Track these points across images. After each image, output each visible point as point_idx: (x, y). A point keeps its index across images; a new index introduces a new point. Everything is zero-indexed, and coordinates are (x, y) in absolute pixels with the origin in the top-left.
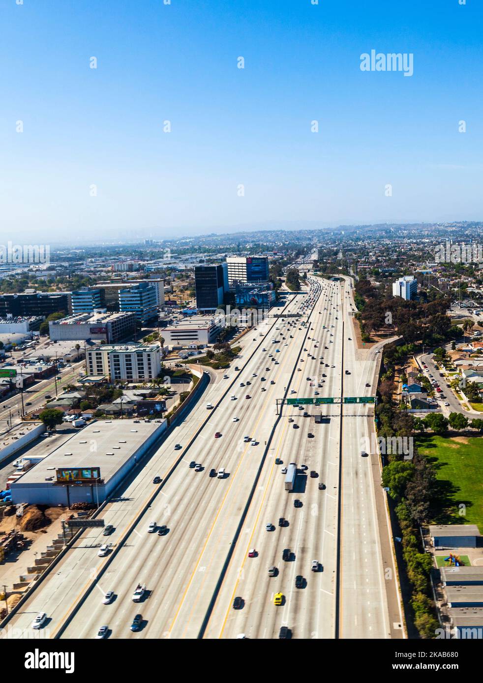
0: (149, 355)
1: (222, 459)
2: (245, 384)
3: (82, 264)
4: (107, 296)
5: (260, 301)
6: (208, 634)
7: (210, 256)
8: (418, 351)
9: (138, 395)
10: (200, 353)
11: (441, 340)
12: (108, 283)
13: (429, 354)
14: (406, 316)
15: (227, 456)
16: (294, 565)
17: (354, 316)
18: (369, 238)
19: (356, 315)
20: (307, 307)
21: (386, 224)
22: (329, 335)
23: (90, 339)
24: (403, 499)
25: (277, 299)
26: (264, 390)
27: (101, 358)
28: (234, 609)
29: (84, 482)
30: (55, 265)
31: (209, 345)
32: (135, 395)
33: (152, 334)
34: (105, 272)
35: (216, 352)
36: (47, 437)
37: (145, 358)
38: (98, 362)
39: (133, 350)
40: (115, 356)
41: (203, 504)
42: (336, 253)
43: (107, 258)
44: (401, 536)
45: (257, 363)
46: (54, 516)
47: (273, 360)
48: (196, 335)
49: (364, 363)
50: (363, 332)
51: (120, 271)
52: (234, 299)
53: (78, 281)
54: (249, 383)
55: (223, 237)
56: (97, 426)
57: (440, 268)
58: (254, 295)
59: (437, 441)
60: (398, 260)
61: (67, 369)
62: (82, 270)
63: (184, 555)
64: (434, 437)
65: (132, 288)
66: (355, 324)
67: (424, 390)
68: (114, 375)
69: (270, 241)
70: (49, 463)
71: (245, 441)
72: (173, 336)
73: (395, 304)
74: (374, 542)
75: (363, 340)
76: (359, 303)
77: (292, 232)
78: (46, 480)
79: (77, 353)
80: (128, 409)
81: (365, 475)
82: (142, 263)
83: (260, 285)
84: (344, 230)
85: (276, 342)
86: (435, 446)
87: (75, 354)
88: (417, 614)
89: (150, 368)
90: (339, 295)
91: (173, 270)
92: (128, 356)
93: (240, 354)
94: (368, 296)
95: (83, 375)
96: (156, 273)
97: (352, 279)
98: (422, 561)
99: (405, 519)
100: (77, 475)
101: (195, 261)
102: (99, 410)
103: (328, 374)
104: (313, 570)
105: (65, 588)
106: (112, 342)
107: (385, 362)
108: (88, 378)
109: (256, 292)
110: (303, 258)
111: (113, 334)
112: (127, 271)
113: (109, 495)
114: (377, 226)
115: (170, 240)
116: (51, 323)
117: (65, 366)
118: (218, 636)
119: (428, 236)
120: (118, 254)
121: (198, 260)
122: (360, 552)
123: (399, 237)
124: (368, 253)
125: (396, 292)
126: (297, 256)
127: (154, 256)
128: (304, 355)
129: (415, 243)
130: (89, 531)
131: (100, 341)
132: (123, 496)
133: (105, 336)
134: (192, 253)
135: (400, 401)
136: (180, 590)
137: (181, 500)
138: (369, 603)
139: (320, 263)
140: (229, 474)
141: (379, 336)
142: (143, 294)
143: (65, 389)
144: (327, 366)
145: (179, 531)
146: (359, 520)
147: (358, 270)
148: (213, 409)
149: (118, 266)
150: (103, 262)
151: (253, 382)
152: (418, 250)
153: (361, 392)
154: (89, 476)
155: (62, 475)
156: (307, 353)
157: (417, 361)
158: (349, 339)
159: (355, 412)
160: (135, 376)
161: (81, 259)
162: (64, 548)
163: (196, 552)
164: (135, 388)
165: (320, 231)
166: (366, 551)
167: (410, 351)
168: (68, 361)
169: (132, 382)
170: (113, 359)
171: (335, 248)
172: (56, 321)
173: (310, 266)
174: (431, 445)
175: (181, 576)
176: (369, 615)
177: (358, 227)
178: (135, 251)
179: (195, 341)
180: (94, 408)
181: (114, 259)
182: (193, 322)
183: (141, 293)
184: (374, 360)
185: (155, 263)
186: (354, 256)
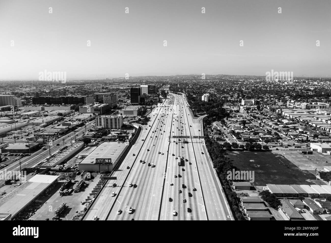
0: (119, 119)
1: (152, 157)
2: (154, 132)
3: (84, 86)
4: (99, 98)
5: (154, 101)
6: (161, 219)
7: (131, 84)
8: (214, 120)
9: (116, 133)
10: (135, 119)
11: (222, 117)
12: (98, 93)
13: (218, 122)
14: (209, 108)
15: (154, 156)
16: (186, 190)
17: (189, 107)
18: (188, 79)
19: (190, 107)
20: (171, 103)
21: (193, 75)
22: (181, 113)
23: (94, 113)
24: (221, 173)
25: (160, 100)
26: (162, 134)
27: (101, 120)
28: (169, 202)
29: (105, 164)
30: (75, 86)
31: (137, 116)
32: (115, 133)
33: (116, 112)
34: (94, 89)
35: (142, 119)
36: (85, 148)
37: (117, 120)
38: (100, 121)
39: (113, 117)
40: (106, 119)
41: (149, 172)
42: (177, 85)
43: (93, 84)
44: (224, 185)
45: (157, 123)
46: (95, 176)
47: (163, 123)
48: (133, 113)
49: (196, 124)
50: (193, 113)
51: (99, 89)
52: (144, 100)
53: (84, 92)
54: (155, 131)
55: (134, 78)
56: (105, 144)
57: (216, 91)
58: (152, 99)
59: (228, 152)
60: (200, 88)
61: (87, 124)
62: (85, 88)
63: (146, 190)
64: (227, 151)
65: (108, 95)
66: (190, 110)
67: (220, 134)
68: (106, 126)
69: (152, 80)
70: (91, 156)
71: (159, 154)
72: (124, 113)
73: (204, 103)
74: (214, 187)
75: (194, 116)
76: (190, 103)
77: (159, 77)
78: (91, 162)
79: (90, 118)
80: (113, 138)
81: (205, 163)
82: (107, 86)
83: (153, 95)
84: (178, 76)
85: (162, 116)
86: (227, 154)
87: (89, 118)
88: (236, 213)
89: (119, 124)
90: (181, 100)
91: (119, 89)
92: (111, 119)
93: (150, 120)
94: (192, 100)
95: (94, 126)
96: (113, 90)
97: (185, 94)
98: (233, 194)
99: (224, 180)
100: (103, 161)
101: (126, 86)
102: (103, 138)
103: (184, 126)
104: (193, 190)
105: (106, 201)
106: (103, 114)
107: (205, 124)
108: (97, 127)
109: (152, 97)
110: (165, 86)
111: (102, 111)
112: (102, 89)
113: (114, 168)
114: (190, 75)
115: (115, 78)
116: (80, 107)
117: (87, 122)
118: (165, 219)
119: (209, 80)
120: (97, 83)
121: (127, 86)
122: (210, 191)
123: (199, 80)
124: (189, 85)
125: (203, 99)
126: (163, 85)
127: (110, 84)
128: (174, 120)
129: (205, 82)
130: (110, 181)
131: (98, 114)
132: (119, 169)
133: (99, 112)
134: (124, 83)
135: (211, 138)
136: (148, 202)
137: (140, 171)
138: (217, 209)
139: (172, 88)
140: (155, 166)
141: (199, 115)
142: (112, 97)
143: (88, 131)
144: (183, 124)
145: (142, 182)
146: (207, 179)
147: (186, 91)
148: (144, 141)
149: (98, 87)
150: (92, 86)
151: (157, 131)
152: (207, 84)
153: (197, 134)
154: (108, 162)
155: (98, 161)
156: (175, 119)
157: (215, 124)
158: (189, 115)
159: (197, 142)
160: (114, 126)
161: (84, 84)
162: (102, 187)
163: (150, 189)
164: (114, 131)
165: (170, 76)
166: (212, 190)
167: (211, 120)
168: (87, 121)
169: (112, 129)
170: (106, 120)
171: (176, 83)
172: (81, 106)
173: (168, 89)
174: (226, 154)
175: (147, 198)
176: (218, 213)
177: (183, 76)
178: (103, 82)
179: (132, 115)
180: (101, 138)
181: (96, 85)
182: (131, 108)
183: (111, 97)
184: (199, 123)
185: (111, 87)
186: (184, 86)
